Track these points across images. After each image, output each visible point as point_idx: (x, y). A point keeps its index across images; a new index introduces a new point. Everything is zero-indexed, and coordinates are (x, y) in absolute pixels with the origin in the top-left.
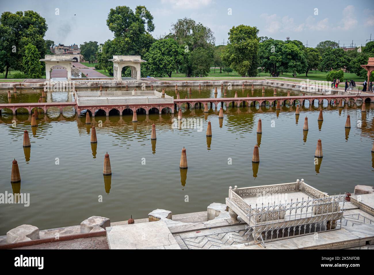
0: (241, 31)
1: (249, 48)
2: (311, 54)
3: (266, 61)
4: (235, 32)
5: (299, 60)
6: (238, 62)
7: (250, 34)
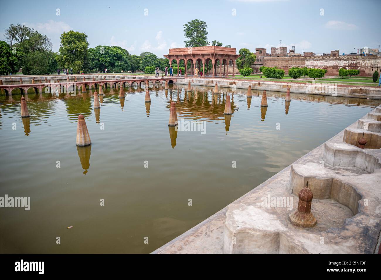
0: (71, 35)
1: (79, 50)
2: (134, 59)
3: (97, 62)
4: (65, 36)
5: (123, 61)
6: (71, 62)
7: (79, 38)
